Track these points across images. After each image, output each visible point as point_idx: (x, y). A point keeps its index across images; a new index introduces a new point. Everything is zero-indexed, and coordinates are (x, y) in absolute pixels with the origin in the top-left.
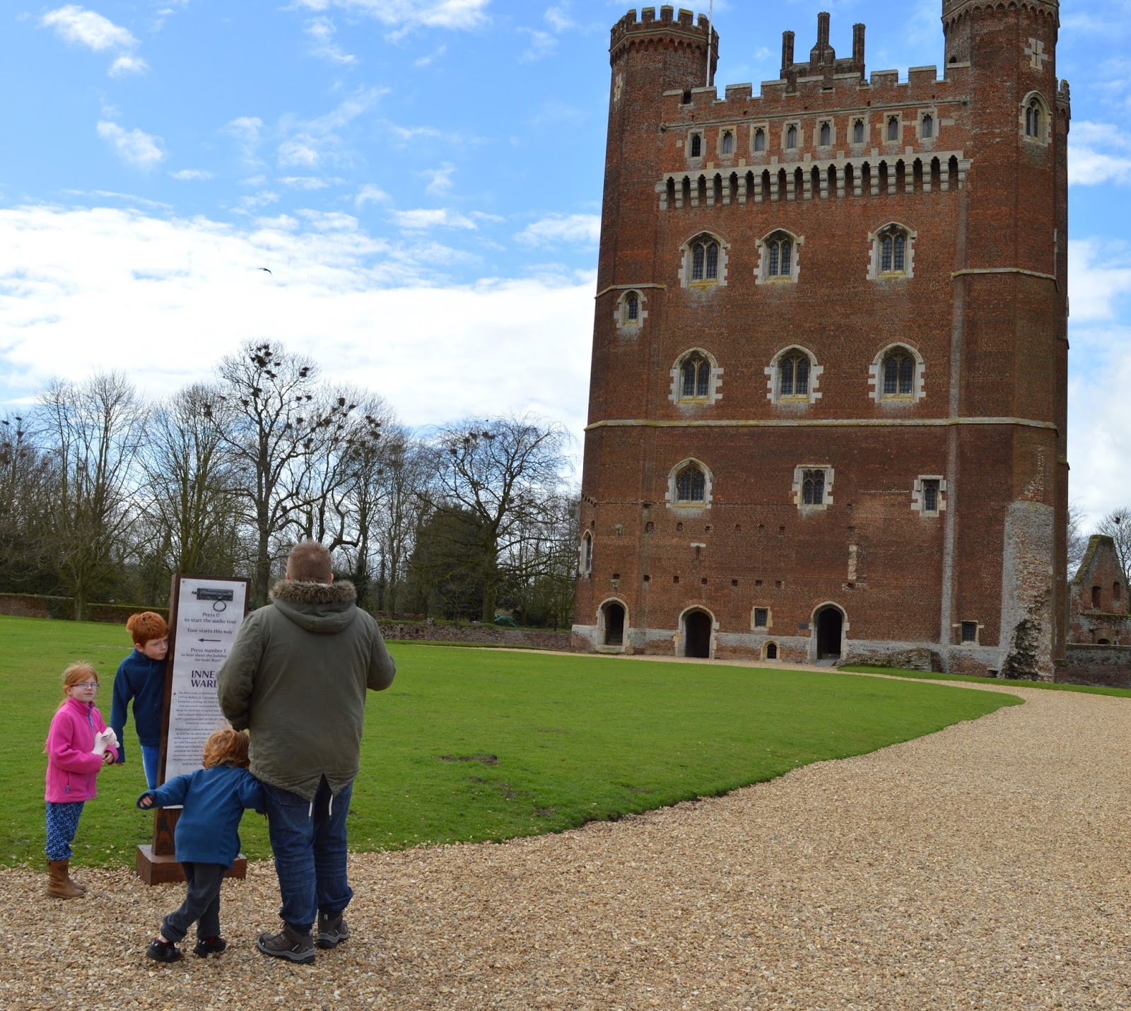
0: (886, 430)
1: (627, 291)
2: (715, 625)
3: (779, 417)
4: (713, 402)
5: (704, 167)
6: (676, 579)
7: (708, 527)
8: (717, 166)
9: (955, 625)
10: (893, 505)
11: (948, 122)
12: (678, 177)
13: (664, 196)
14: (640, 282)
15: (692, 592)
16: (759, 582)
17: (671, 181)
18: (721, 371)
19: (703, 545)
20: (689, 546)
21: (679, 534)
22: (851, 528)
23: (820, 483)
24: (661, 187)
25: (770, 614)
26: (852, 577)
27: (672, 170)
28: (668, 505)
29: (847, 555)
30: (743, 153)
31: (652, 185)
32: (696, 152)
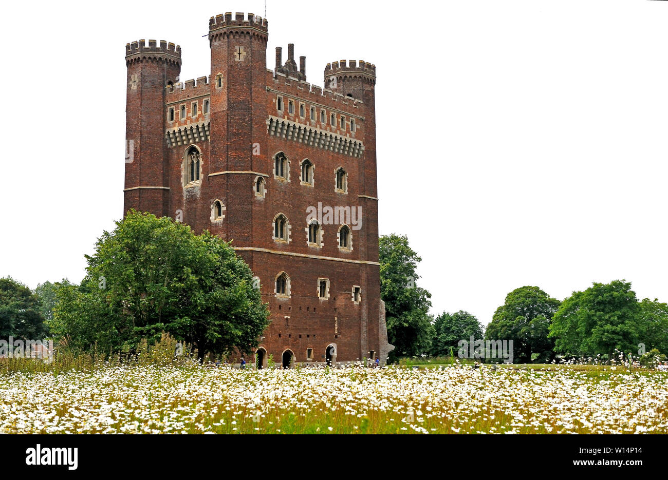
0: (343, 264)
1: (258, 177)
2: (295, 359)
3: (311, 253)
4: (289, 243)
5: (283, 117)
6: (280, 336)
7: (290, 308)
8: (289, 119)
9: (369, 353)
10: (347, 299)
11: (359, 127)
12: (275, 119)
13: (268, 128)
14: (263, 173)
15: (285, 343)
16: (308, 336)
17: (271, 119)
18: (290, 227)
19: (289, 317)
20: (284, 318)
21: (280, 311)
22: (335, 309)
23: (325, 287)
24: (268, 123)
25: (312, 351)
26: (336, 332)
27: (272, 114)
28: (275, 296)
29: (335, 321)
30: (297, 116)
31: (264, 119)
32: (279, 108)
